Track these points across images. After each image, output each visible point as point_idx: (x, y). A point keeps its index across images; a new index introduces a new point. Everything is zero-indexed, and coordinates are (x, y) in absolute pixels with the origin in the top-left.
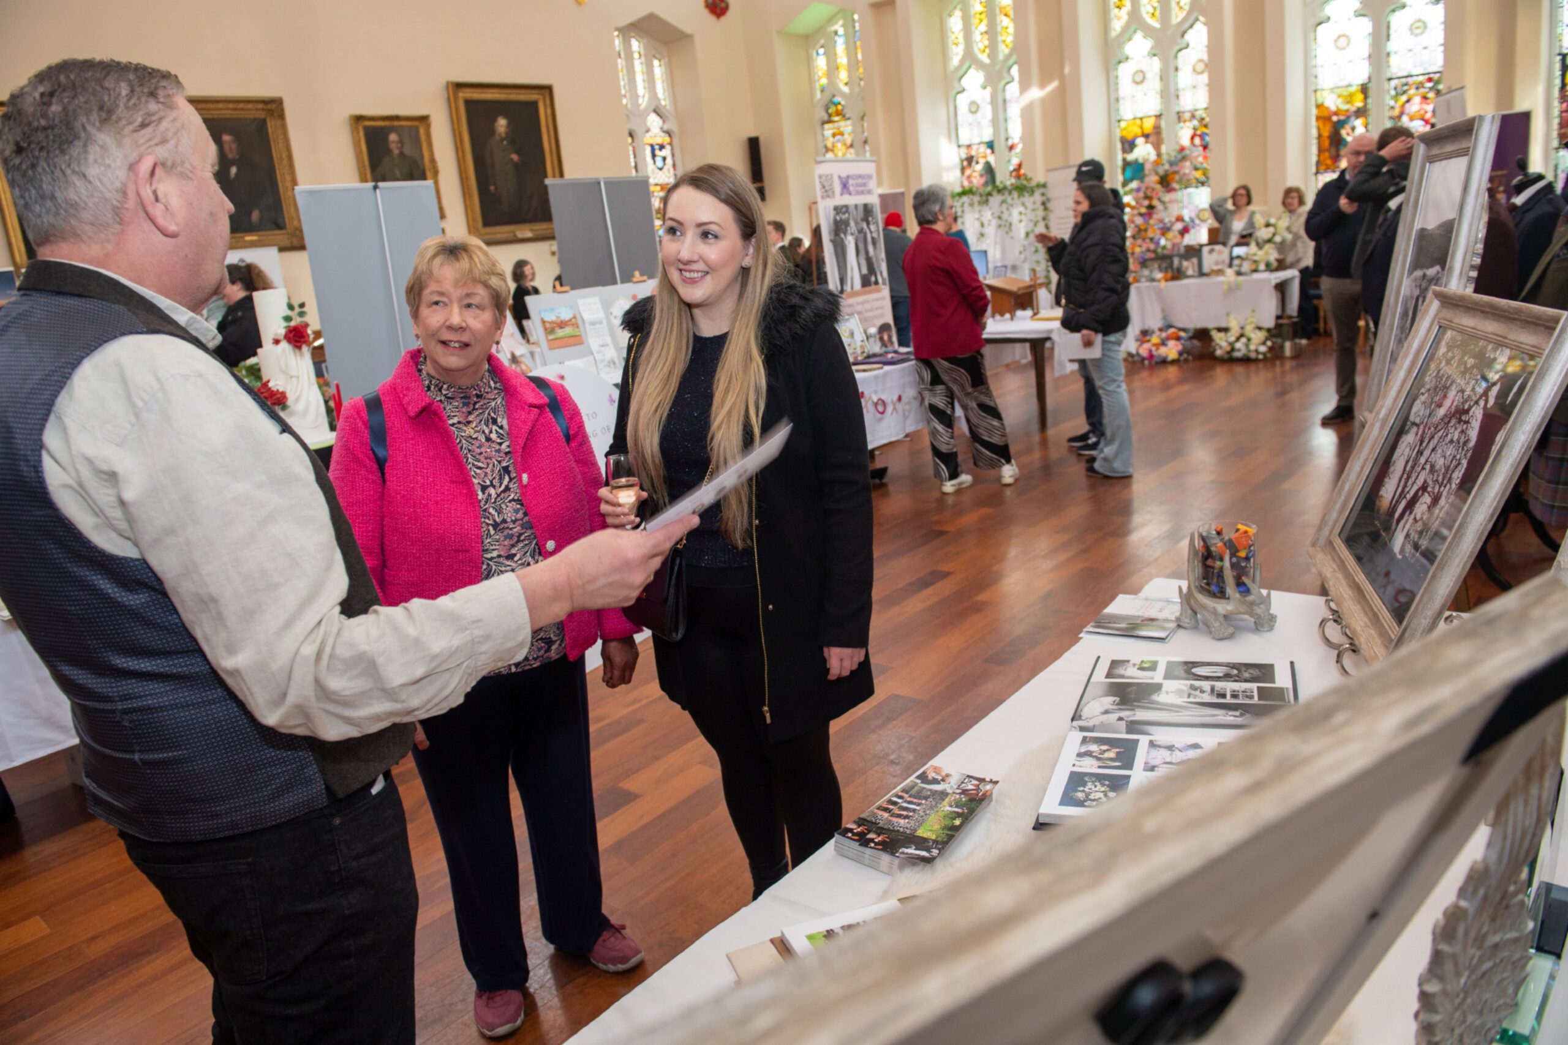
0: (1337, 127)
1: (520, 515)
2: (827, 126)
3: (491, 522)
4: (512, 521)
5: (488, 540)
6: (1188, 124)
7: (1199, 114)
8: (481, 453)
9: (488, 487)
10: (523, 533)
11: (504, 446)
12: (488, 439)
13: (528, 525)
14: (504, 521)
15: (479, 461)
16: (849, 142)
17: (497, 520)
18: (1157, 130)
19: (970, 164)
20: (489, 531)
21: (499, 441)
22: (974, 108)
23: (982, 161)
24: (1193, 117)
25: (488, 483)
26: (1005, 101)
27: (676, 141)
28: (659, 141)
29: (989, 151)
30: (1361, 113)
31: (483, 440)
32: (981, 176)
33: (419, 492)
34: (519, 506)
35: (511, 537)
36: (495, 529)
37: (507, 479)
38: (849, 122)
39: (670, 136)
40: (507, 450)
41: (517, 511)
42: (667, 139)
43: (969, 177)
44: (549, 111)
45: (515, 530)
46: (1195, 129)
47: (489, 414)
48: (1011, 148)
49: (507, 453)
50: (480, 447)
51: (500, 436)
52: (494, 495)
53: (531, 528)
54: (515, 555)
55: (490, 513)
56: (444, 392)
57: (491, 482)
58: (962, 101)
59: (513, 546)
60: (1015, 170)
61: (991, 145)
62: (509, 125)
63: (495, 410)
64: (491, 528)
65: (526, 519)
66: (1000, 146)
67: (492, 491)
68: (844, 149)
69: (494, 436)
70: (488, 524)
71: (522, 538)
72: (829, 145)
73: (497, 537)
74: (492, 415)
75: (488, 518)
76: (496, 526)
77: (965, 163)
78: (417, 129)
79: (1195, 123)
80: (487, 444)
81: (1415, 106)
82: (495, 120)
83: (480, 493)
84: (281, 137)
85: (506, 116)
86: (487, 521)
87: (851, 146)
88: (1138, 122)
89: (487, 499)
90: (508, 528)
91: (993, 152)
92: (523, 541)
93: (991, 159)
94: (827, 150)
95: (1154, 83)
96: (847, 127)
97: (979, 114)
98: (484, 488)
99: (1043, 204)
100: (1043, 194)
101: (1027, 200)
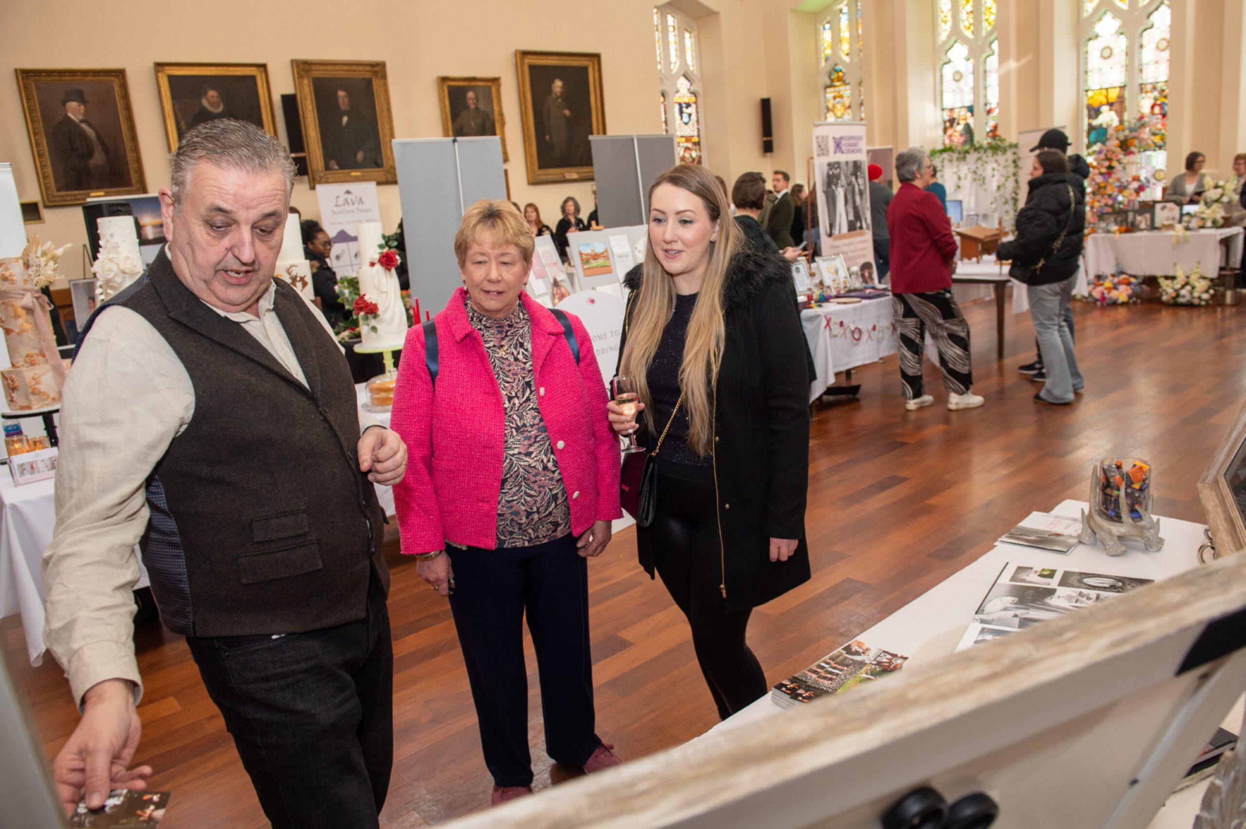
1: (537, 421)
2: (829, 90)
3: (514, 426)
4: (530, 425)
5: (512, 440)
6: (1149, 94)
7: (1159, 86)
8: (510, 371)
9: (513, 397)
10: (539, 435)
11: (527, 365)
12: (516, 359)
13: (544, 429)
14: (524, 425)
15: (508, 377)
16: (847, 103)
17: (519, 424)
18: (1121, 99)
19: (952, 125)
20: (512, 432)
21: (524, 360)
22: (958, 77)
23: (962, 123)
24: (1154, 88)
25: (514, 394)
26: (985, 72)
27: (700, 101)
28: (686, 100)
29: (969, 114)
31: (512, 360)
32: (961, 135)
33: (459, 399)
34: (536, 414)
35: (529, 438)
36: (517, 431)
37: (528, 391)
38: (848, 87)
39: (696, 96)
40: (530, 368)
41: (534, 418)
42: (693, 99)
43: (950, 136)
44: (597, 75)
45: (533, 433)
46: (1156, 99)
47: (517, 340)
48: (989, 112)
49: (529, 371)
50: (509, 365)
51: (525, 357)
52: (517, 405)
53: (545, 432)
54: (532, 453)
55: (513, 419)
56: (483, 323)
57: (516, 394)
58: (948, 71)
59: (531, 445)
60: (991, 131)
61: (971, 109)
62: (564, 86)
63: (522, 336)
64: (514, 430)
65: (542, 424)
66: (980, 110)
67: (516, 401)
68: (842, 110)
69: (520, 357)
70: (512, 428)
71: (538, 439)
72: (830, 106)
73: (519, 438)
74: (520, 340)
75: (512, 423)
76: (518, 429)
77: (948, 124)
78: (490, 88)
79: (1156, 94)
80: (515, 363)
82: (552, 82)
83: (507, 402)
84: (383, 93)
85: (561, 79)
86: (511, 425)
87: (849, 107)
88: (1104, 92)
89: (512, 408)
90: (527, 431)
91: (972, 115)
92: (538, 442)
93: (971, 121)
94: (828, 110)
95: (1120, 58)
96: (846, 91)
97: (962, 83)
98: (510, 399)
99: (1014, 162)
100: (1014, 153)
101: (1000, 158)
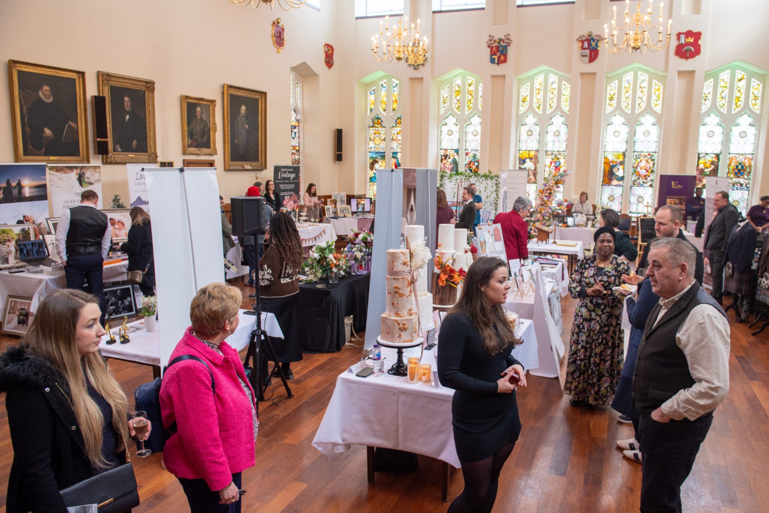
0: (612, 167)
2: (371, 129)
6: (549, 156)
7: (554, 153)
16: (383, 138)
18: (536, 157)
19: (445, 158)
22: (450, 133)
23: (452, 158)
24: (552, 154)
26: (466, 133)
27: (301, 125)
28: (294, 124)
29: (456, 154)
30: (622, 163)
32: (451, 164)
38: (384, 129)
39: (298, 122)
42: (297, 124)
43: (444, 164)
44: (263, 105)
46: (552, 159)
48: (467, 154)
58: (445, 129)
60: (467, 164)
61: (457, 151)
66: (462, 153)
68: (379, 141)
72: (372, 138)
77: (443, 157)
78: (209, 105)
79: (553, 156)
81: (643, 164)
84: (151, 102)
87: (384, 140)
88: (528, 152)
91: (458, 154)
93: (456, 157)
94: (371, 140)
95: (536, 136)
96: (382, 131)
97: (452, 137)
99: (496, 184)
100: (496, 180)
101: (489, 181)
